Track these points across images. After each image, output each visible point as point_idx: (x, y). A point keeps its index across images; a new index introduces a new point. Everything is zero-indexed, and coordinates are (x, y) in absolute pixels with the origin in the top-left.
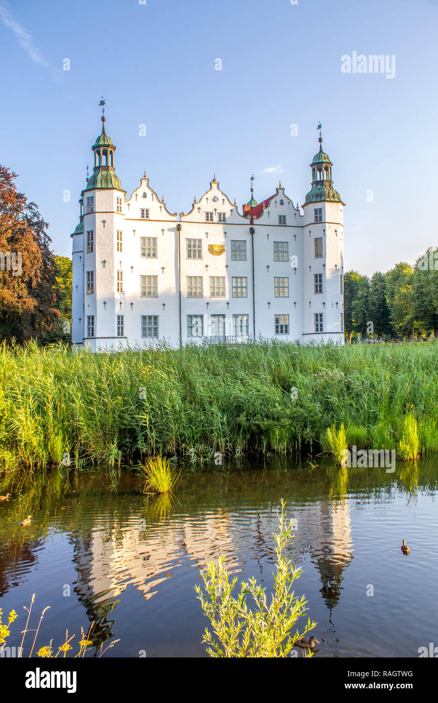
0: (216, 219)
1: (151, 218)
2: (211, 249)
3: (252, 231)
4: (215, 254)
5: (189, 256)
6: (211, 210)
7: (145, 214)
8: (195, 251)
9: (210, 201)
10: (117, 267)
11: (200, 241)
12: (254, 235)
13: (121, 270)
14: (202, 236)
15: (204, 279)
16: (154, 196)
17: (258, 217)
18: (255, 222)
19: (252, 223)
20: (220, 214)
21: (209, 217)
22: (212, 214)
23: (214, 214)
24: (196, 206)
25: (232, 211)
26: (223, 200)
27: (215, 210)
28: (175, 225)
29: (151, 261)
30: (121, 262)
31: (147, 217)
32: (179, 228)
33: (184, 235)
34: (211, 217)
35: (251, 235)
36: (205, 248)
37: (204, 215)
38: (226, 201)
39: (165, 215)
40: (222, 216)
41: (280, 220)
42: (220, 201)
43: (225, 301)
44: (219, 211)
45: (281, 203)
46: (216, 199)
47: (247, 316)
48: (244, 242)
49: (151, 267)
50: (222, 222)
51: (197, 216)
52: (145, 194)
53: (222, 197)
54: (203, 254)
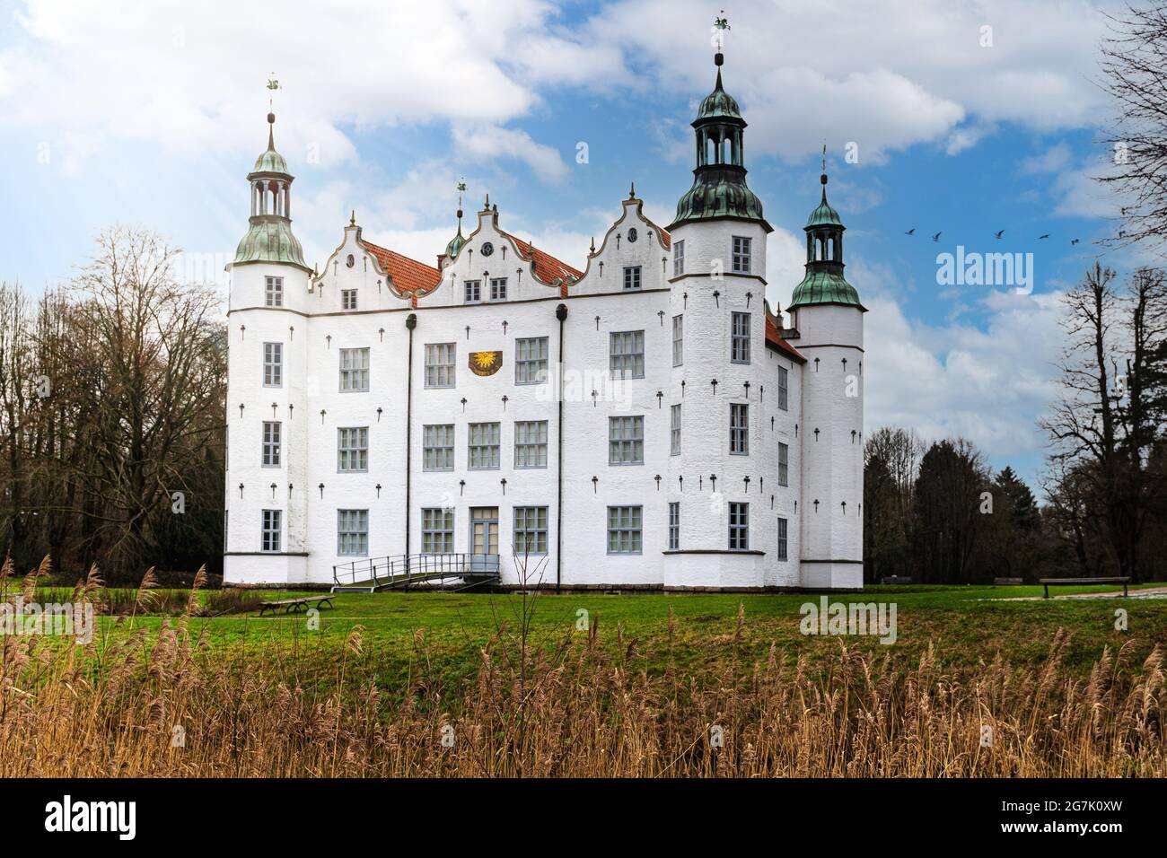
0: (485, 294)
1: (361, 308)
2: (475, 364)
3: (562, 314)
4: (479, 372)
5: (430, 382)
6: (476, 275)
7: (350, 300)
8: (442, 371)
9: (477, 254)
11: (452, 346)
12: (566, 322)
14: (457, 335)
15: (457, 430)
16: (368, 260)
17: (577, 280)
18: (572, 291)
19: (563, 294)
20: (494, 282)
21: (472, 289)
22: (477, 284)
23: (482, 284)
24: (446, 269)
25: (520, 271)
26: (504, 249)
27: (486, 274)
28: (405, 317)
29: (358, 397)
30: (291, 407)
31: (354, 306)
32: (412, 323)
33: (423, 337)
34: (477, 291)
35: (558, 323)
36: (462, 361)
37: (462, 288)
38: (510, 251)
39: (388, 298)
40: (500, 286)
41: (628, 279)
42: (497, 252)
43: (498, 476)
44: (493, 275)
45: (633, 235)
46: (487, 250)
47: (543, 509)
48: (543, 340)
49: (353, 409)
50: (499, 300)
51: (451, 289)
52: (351, 257)
53: (500, 242)
54: (457, 375)
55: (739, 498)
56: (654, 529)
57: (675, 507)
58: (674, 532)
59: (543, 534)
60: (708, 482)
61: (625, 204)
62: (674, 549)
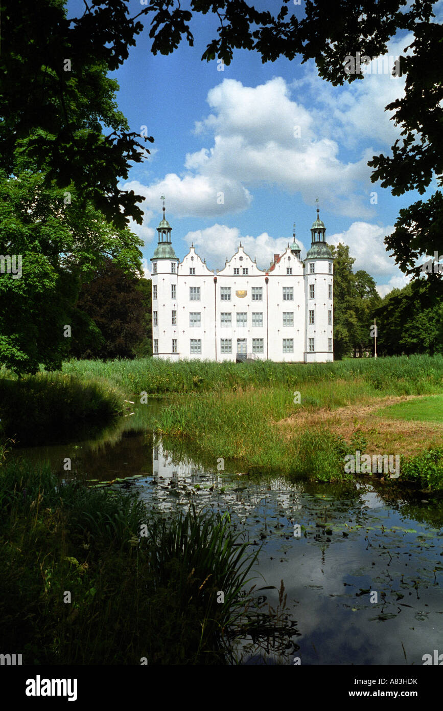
0: (241, 273)
1: (196, 274)
2: (238, 294)
3: (267, 281)
4: (240, 297)
5: (222, 299)
6: (236, 267)
7: (192, 271)
9: (238, 259)
11: (230, 288)
12: (268, 283)
13: (175, 310)
14: (231, 285)
15: (232, 314)
16: (199, 258)
17: (272, 270)
18: (270, 274)
19: (267, 274)
20: (244, 269)
21: (236, 271)
22: (238, 269)
23: (240, 269)
24: (228, 264)
25: (252, 266)
26: (247, 259)
27: (241, 266)
28: (213, 278)
29: (196, 303)
30: (174, 305)
31: (194, 273)
32: (215, 281)
33: (219, 285)
34: (238, 272)
35: (266, 283)
36: (233, 293)
37: (233, 270)
38: (249, 260)
39: (207, 272)
40: (246, 271)
41: (288, 271)
42: (245, 260)
43: (247, 329)
45: (289, 258)
46: (242, 259)
47: (262, 339)
48: (261, 288)
49: (195, 306)
50: (245, 275)
51: (229, 271)
52: (193, 258)
53: (245, 257)
54: (232, 297)
56: (297, 346)
57: (312, 340)
58: (312, 346)
62: (312, 352)
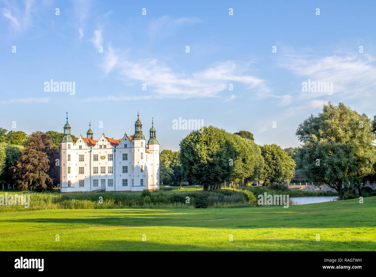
0: (103, 147)
2: (101, 157)
4: (102, 159)
5: (94, 160)
6: (101, 145)
8: (96, 159)
9: (101, 141)
10: (68, 166)
11: (97, 155)
12: (116, 152)
13: (70, 166)
14: (98, 153)
15: (98, 168)
17: (117, 146)
19: (115, 148)
21: (101, 147)
22: (102, 146)
25: (108, 144)
28: (90, 150)
29: (82, 162)
31: (81, 148)
33: (92, 153)
35: (114, 152)
36: (99, 157)
37: (99, 146)
38: (107, 141)
39: (87, 147)
40: (105, 146)
41: (125, 146)
42: (105, 141)
44: (104, 145)
45: (126, 140)
46: (103, 140)
47: (112, 180)
48: (112, 154)
49: (82, 164)
50: (105, 148)
51: (97, 146)
52: (81, 141)
53: (105, 139)
54: (98, 159)
55: (142, 178)
56: (129, 183)
57: (133, 180)
58: (133, 183)
59: (113, 183)
60: (138, 176)
61: (125, 135)
62: (133, 186)
